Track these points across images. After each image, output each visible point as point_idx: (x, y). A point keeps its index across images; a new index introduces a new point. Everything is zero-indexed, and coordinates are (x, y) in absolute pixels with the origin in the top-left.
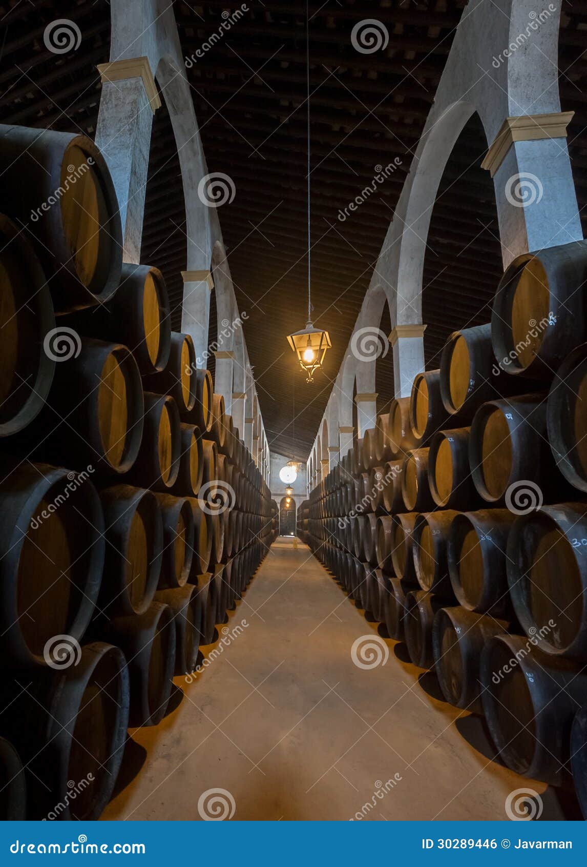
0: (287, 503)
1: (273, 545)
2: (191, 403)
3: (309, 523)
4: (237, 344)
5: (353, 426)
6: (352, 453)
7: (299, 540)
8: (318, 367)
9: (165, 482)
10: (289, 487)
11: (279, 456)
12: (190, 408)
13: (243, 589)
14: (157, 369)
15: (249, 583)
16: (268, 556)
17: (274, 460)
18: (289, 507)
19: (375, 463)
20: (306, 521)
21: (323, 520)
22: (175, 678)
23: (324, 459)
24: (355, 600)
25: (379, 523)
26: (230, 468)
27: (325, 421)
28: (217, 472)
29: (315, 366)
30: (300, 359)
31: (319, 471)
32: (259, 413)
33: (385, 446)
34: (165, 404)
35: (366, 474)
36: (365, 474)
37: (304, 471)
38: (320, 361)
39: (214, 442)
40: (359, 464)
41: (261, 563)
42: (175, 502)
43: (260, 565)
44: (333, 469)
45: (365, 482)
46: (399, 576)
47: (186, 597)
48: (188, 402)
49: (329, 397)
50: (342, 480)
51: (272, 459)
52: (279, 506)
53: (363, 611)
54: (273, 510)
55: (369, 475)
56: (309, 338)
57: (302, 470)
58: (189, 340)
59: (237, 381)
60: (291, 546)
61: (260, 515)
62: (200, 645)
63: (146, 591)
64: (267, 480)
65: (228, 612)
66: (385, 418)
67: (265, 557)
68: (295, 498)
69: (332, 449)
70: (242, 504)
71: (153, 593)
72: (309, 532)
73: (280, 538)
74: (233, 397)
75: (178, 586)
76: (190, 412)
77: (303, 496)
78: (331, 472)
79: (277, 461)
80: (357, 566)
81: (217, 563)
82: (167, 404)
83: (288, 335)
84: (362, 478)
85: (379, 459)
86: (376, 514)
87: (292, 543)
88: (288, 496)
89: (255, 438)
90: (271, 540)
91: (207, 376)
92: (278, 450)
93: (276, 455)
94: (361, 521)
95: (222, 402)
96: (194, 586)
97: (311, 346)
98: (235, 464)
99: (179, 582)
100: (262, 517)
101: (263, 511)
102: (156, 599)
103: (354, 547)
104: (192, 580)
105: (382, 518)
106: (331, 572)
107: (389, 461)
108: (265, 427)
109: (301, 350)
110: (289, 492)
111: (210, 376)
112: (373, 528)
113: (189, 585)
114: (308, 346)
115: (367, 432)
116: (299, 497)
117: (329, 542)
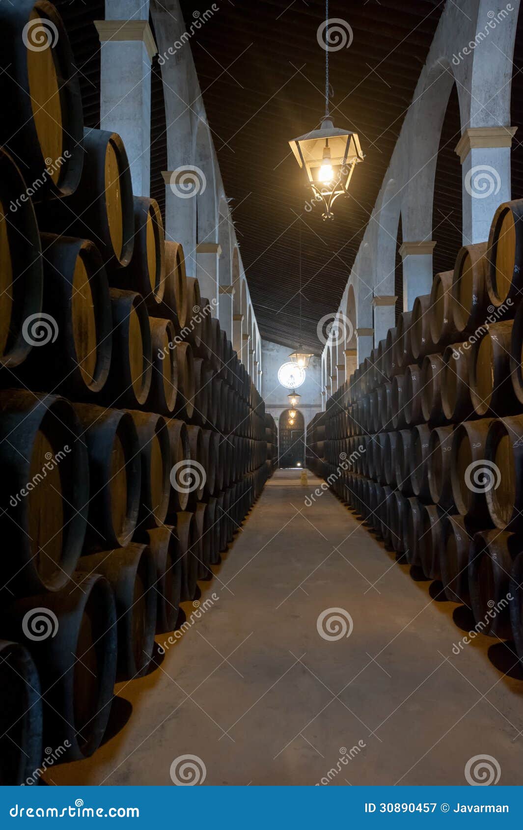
0: (292, 419)
1: (270, 483)
2: (127, 254)
3: (326, 446)
4: (201, 160)
5: (396, 295)
6: (394, 334)
7: (309, 473)
8: (342, 195)
9: (87, 384)
10: (294, 393)
11: (277, 346)
12: (125, 262)
13: (223, 548)
14: (62, 191)
15: (232, 540)
16: (263, 499)
17: (268, 353)
18: (293, 425)
19: (431, 349)
20: (320, 443)
21: (347, 440)
22: (117, 685)
23: (349, 348)
24: (395, 552)
25: (435, 438)
26: (198, 364)
27: (351, 288)
28: (175, 370)
29: (336, 192)
30: (311, 179)
31: (341, 367)
32: (242, 276)
33: (445, 321)
34: (80, 255)
35: (416, 366)
36: (413, 365)
37: (318, 368)
38: (345, 184)
39: (169, 320)
40: (405, 352)
41: (250, 510)
42: (106, 416)
43: (249, 513)
44: (363, 361)
45: (414, 378)
46: (463, 511)
47: (131, 562)
48: (120, 253)
49: (358, 249)
50: (377, 377)
51: (264, 352)
52: (277, 423)
53: (408, 567)
54: (268, 430)
55: (420, 367)
56: (327, 145)
57: (314, 366)
58: (117, 144)
59: (203, 223)
60: (298, 482)
61: (248, 438)
62: (157, 633)
63: (63, 556)
64: (258, 384)
65: (199, 583)
66: (447, 277)
67: (256, 500)
68: (304, 411)
69: (361, 332)
70: (218, 420)
71: (75, 558)
72: (325, 459)
73: (279, 472)
74: (198, 251)
75: (117, 546)
76: (125, 267)
77: (315, 406)
78: (360, 366)
79: (274, 353)
80: (399, 503)
81: (180, 510)
82: (83, 253)
83: (291, 139)
84: (410, 372)
85: (436, 341)
86: (429, 425)
87: (299, 478)
88: (293, 408)
89: (237, 317)
90: (267, 474)
91: (152, 210)
92: (273, 336)
93: (271, 345)
94: (406, 435)
95: (180, 254)
96: (144, 546)
97: (330, 158)
98: (205, 358)
99: (119, 539)
100: (250, 440)
101: (252, 432)
102: (81, 569)
103: (395, 476)
104: (141, 536)
105: (438, 430)
106: (360, 516)
107: (452, 344)
108: (252, 301)
109: (312, 165)
110: (294, 401)
111: (157, 212)
112: (425, 446)
113: (135, 544)
114: (324, 158)
115: (418, 302)
116: (309, 409)
117: (356, 472)
